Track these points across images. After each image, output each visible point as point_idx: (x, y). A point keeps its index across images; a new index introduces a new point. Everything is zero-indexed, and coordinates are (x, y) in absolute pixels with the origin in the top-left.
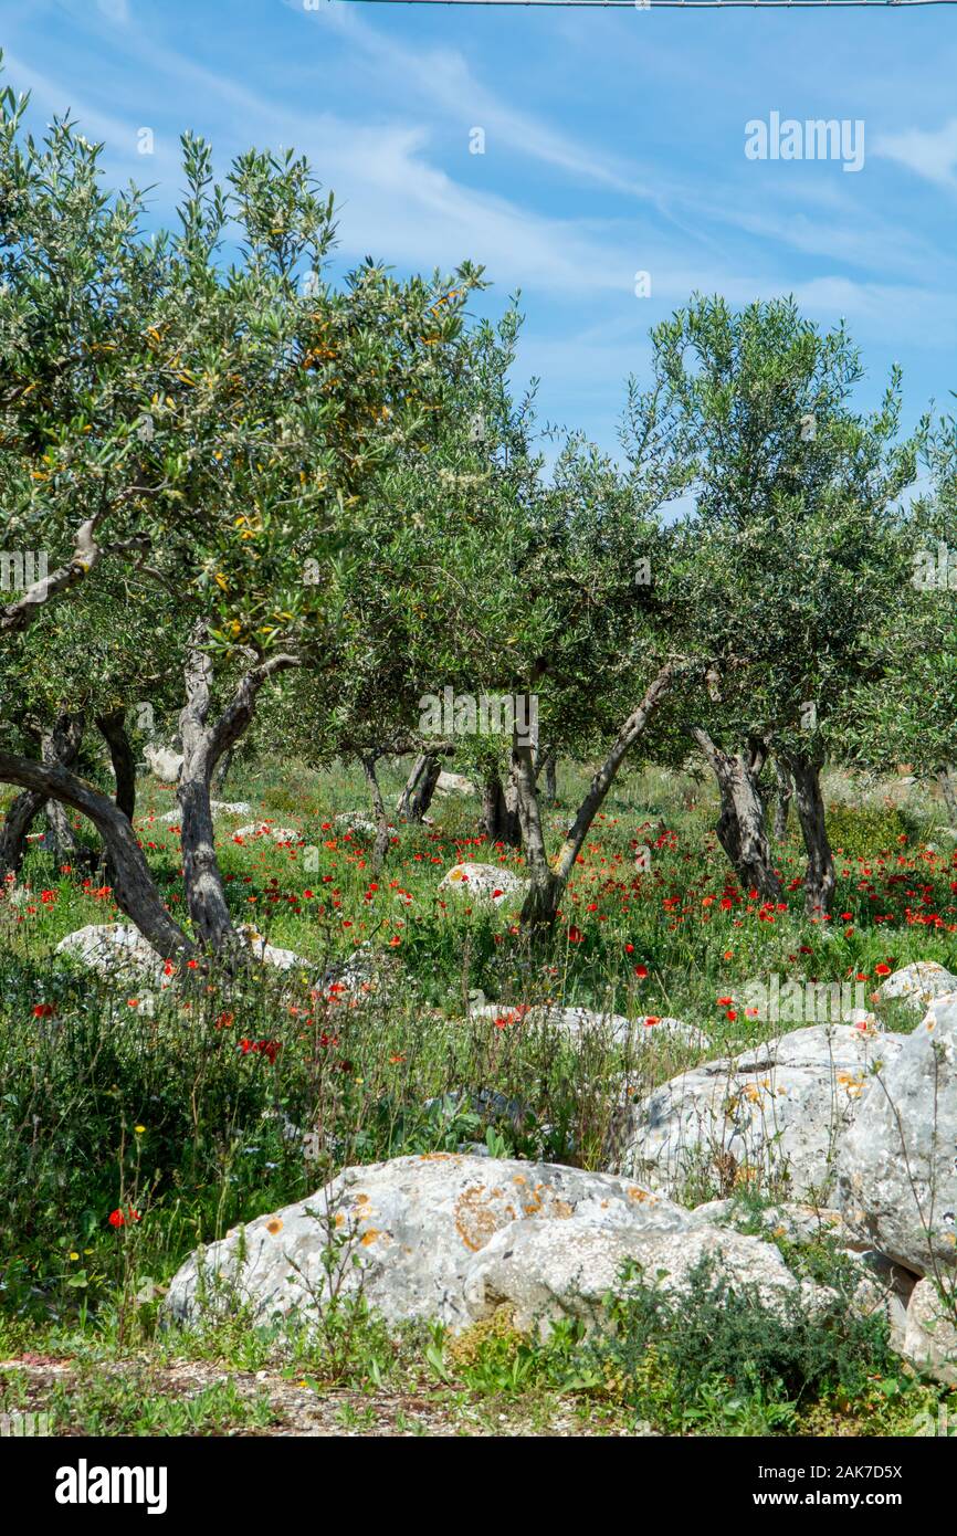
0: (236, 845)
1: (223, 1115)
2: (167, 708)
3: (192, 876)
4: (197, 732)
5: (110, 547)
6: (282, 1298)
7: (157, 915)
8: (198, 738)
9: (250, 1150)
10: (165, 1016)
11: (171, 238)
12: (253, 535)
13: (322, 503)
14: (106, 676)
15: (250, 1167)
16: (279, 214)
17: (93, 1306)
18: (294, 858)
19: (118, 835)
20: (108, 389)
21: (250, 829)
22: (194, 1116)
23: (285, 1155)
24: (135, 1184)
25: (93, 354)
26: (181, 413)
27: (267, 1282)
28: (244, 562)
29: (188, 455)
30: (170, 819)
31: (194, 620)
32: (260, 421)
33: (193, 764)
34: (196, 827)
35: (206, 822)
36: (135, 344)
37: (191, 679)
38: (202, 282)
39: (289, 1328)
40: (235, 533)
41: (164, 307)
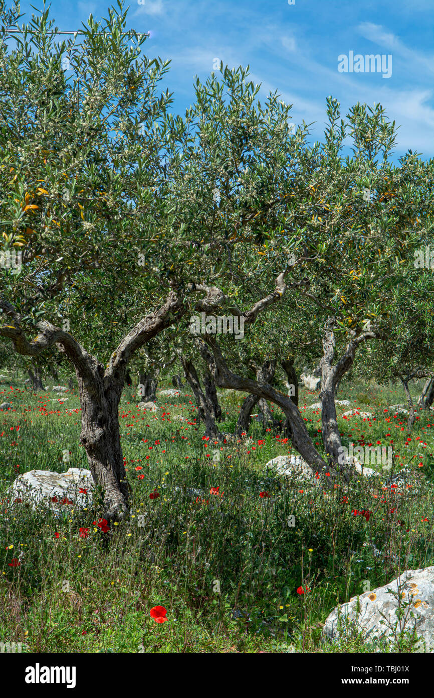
0: (344, 420)
1: (346, 544)
2: (313, 357)
3: (327, 433)
4: (328, 368)
5: (291, 285)
6: (377, 631)
7: (311, 451)
8: (329, 371)
9: (359, 561)
10: (318, 498)
11: (321, 146)
12: (357, 278)
13: (389, 263)
14: (287, 343)
15: (359, 569)
16: (369, 132)
17: (290, 631)
18: (371, 426)
19: (293, 415)
20: (292, 214)
21: (350, 412)
22: (333, 544)
23: (375, 564)
24: (308, 575)
25: (285, 198)
26: (325, 223)
27: (370, 623)
28: (353, 290)
29: (328, 242)
30: (313, 408)
31: (327, 317)
32: (360, 226)
33: (326, 383)
34: (328, 411)
35: (333, 409)
36: (304, 193)
37: (325, 344)
38: (334, 164)
39: (381, 644)
40: (350, 278)
41: (317, 176)
